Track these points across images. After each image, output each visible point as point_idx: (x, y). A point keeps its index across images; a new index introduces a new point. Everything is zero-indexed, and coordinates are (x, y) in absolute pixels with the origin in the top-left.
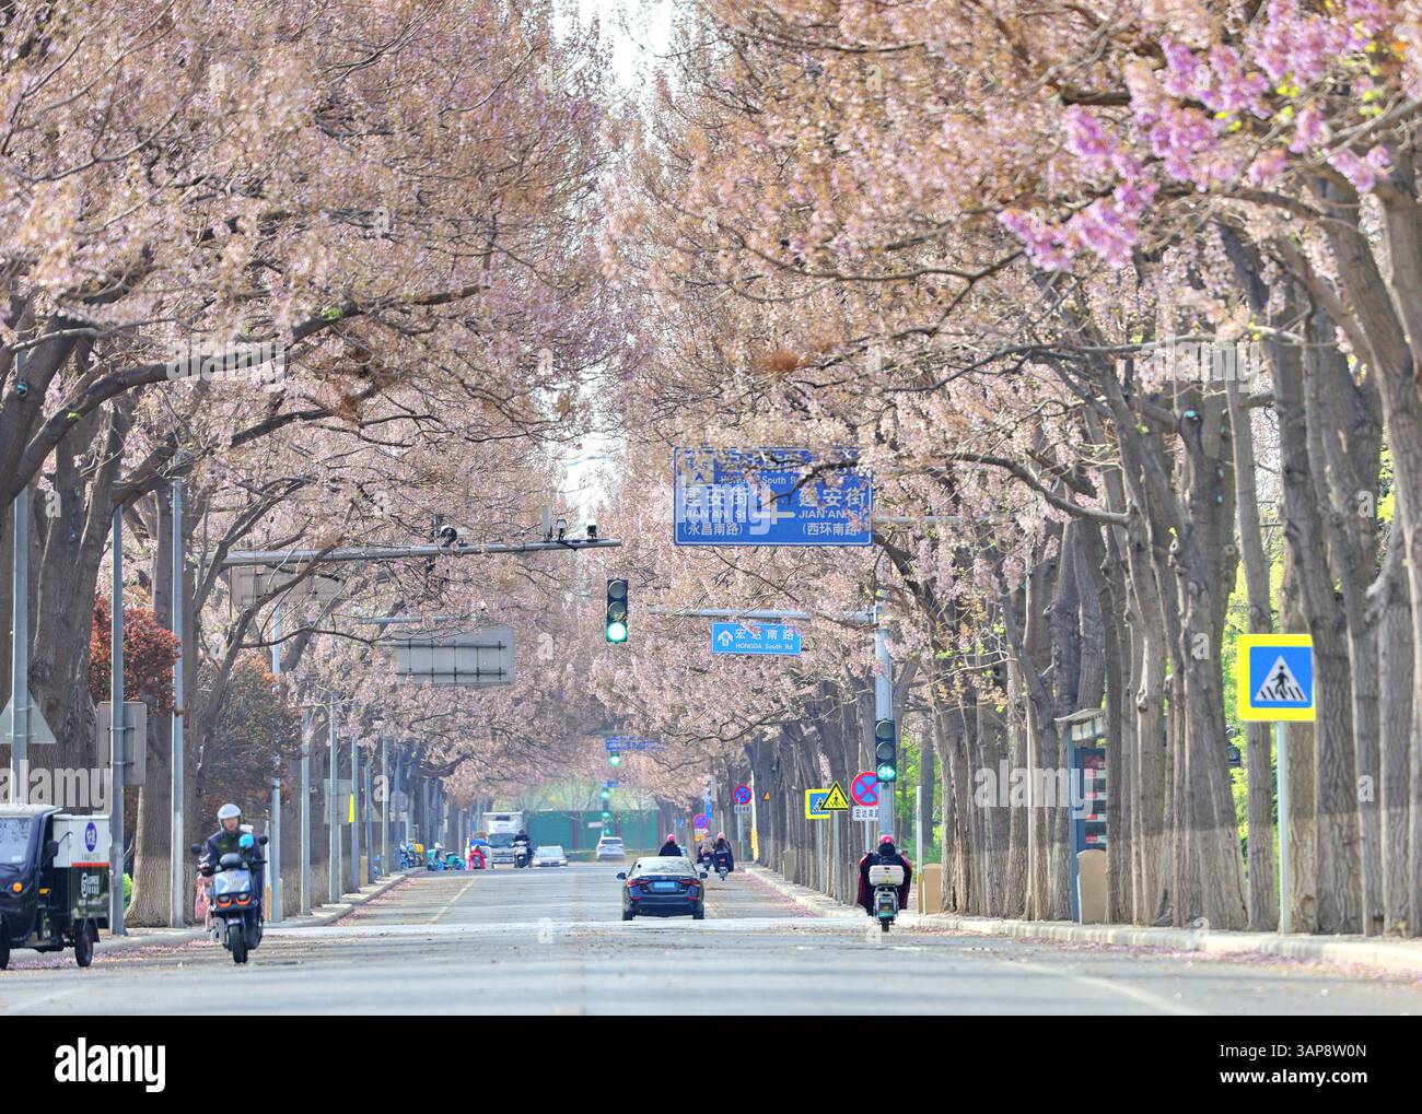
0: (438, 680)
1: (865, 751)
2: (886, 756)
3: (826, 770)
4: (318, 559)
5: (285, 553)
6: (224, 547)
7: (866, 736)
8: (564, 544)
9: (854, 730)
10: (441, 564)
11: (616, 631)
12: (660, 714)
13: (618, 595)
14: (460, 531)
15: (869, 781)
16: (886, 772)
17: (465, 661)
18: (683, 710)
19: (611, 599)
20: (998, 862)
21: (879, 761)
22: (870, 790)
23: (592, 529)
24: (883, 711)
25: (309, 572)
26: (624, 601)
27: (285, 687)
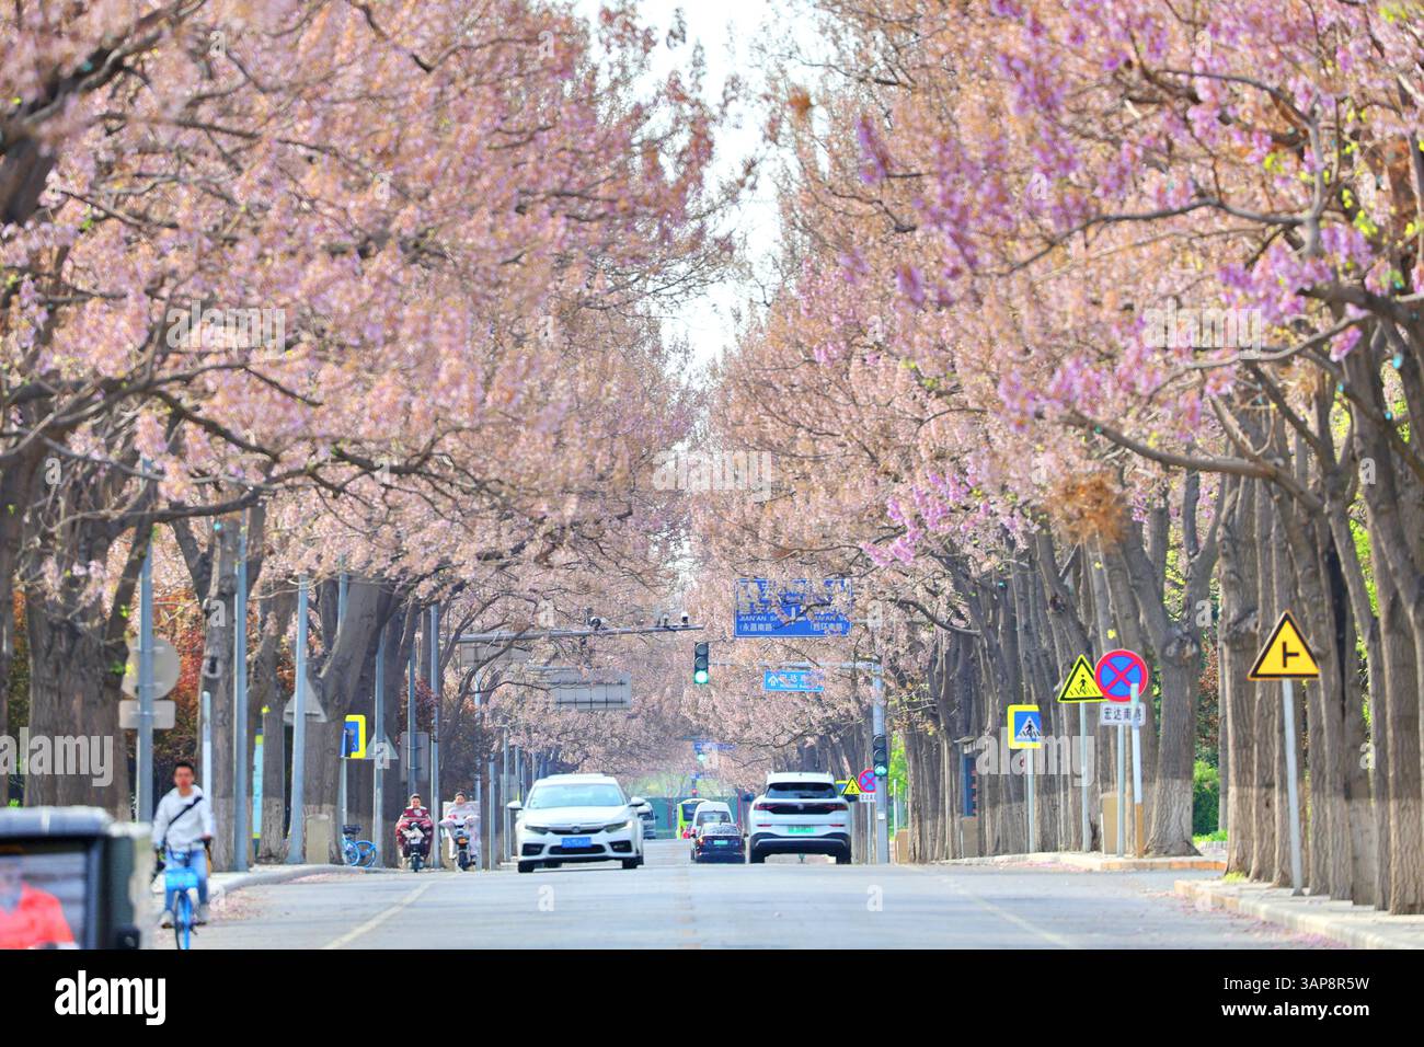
0: (580, 707)
1: (869, 756)
2: (881, 759)
3: (847, 768)
4: (515, 639)
5: (494, 634)
6: (459, 632)
7: (869, 745)
8: (667, 628)
9: (862, 740)
10: (590, 641)
11: (701, 677)
12: (732, 728)
13: (702, 652)
14: (603, 620)
15: (870, 775)
16: (880, 770)
17: (598, 694)
18: (748, 726)
19: (697, 655)
20: (934, 826)
21: (876, 763)
22: (870, 781)
23: (685, 619)
24: (878, 730)
25: (510, 646)
26: (706, 656)
27: (482, 714)
